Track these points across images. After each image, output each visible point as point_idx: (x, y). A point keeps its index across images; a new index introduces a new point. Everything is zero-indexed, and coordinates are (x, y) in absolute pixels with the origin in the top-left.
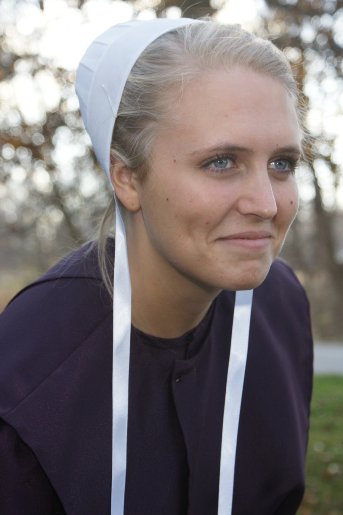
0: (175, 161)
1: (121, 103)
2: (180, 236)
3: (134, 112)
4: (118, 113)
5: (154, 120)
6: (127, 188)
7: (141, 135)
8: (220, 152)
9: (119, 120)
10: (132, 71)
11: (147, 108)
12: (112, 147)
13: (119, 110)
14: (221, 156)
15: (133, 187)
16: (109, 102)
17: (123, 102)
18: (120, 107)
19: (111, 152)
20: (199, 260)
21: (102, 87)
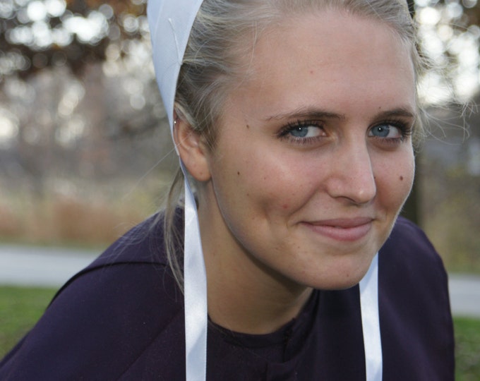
0: (248, 126)
1: (187, 47)
2: (253, 219)
3: (201, 61)
4: (184, 59)
5: (224, 73)
6: (194, 151)
7: (208, 91)
8: (302, 119)
9: (184, 67)
10: (202, 6)
11: (215, 57)
12: (176, 101)
13: (185, 56)
14: (303, 123)
15: (201, 152)
16: (175, 42)
17: (190, 45)
18: (186, 52)
19: (175, 106)
20: (277, 249)
21: (169, 21)
